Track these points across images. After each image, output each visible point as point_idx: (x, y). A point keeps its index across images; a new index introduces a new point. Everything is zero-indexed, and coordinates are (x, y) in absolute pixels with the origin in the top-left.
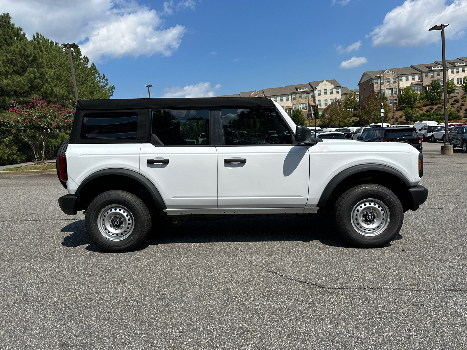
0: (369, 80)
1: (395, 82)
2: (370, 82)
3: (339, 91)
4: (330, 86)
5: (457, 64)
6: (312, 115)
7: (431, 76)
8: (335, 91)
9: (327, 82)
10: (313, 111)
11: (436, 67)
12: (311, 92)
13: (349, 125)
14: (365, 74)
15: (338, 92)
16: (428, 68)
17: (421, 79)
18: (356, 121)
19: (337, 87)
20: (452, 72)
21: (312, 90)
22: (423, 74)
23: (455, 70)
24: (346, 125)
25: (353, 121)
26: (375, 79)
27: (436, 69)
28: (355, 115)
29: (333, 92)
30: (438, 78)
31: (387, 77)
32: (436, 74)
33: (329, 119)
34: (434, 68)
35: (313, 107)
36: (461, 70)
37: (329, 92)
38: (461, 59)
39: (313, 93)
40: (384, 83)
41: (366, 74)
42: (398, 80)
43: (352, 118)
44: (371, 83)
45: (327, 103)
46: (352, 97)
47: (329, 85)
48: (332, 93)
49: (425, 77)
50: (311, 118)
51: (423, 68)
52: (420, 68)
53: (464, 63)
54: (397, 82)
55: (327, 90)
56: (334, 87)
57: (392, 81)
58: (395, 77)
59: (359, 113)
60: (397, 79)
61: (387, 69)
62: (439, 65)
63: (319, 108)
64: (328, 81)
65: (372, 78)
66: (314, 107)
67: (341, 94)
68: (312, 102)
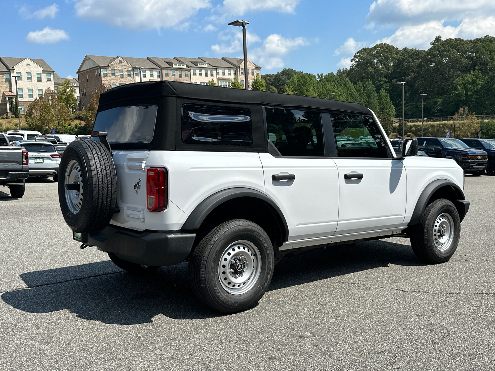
0: (94, 67)
1: (130, 76)
2: (96, 71)
3: (50, 78)
4: (36, 69)
5: (200, 64)
6: (8, 111)
7: (173, 75)
8: (44, 77)
9: (31, 62)
10: (9, 104)
11: (178, 65)
12: (5, 74)
13: (71, 132)
14: (87, 59)
15: (49, 80)
16: (168, 64)
17: (161, 77)
18: (81, 126)
19: (48, 71)
20: (195, 74)
21: (6, 70)
22: (163, 70)
23: (198, 72)
24: (67, 132)
25: (76, 126)
26: (104, 68)
27: (178, 66)
28: (78, 118)
29: (41, 78)
30: (180, 79)
31: (119, 68)
32: (177, 73)
33: (40, 120)
34: (175, 65)
35: (9, 98)
36: (203, 72)
37: (35, 78)
38: (203, 59)
39: (8, 75)
40: (115, 76)
41: (90, 59)
42: (134, 75)
43: (74, 120)
44: (98, 72)
45: (32, 95)
46: (68, 90)
47: (34, 67)
48: (39, 79)
49: (166, 75)
50: (7, 115)
51: (162, 63)
52: (159, 63)
53: (207, 65)
54: (132, 76)
55: (32, 74)
56: (43, 71)
57: (126, 74)
58: (130, 70)
59: (86, 116)
60: (132, 72)
61: (118, 57)
62: (180, 62)
63: (19, 100)
64: (33, 60)
65: (99, 66)
66: (11, 98)
67: (54, 83)
68: (8, 89)
